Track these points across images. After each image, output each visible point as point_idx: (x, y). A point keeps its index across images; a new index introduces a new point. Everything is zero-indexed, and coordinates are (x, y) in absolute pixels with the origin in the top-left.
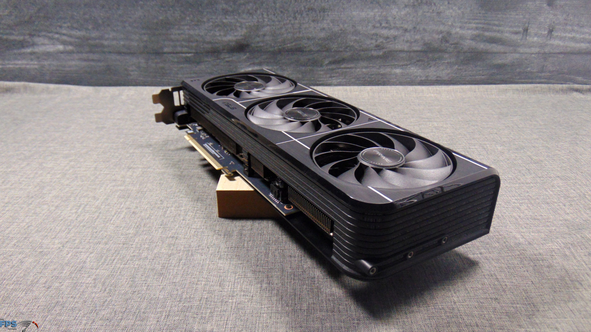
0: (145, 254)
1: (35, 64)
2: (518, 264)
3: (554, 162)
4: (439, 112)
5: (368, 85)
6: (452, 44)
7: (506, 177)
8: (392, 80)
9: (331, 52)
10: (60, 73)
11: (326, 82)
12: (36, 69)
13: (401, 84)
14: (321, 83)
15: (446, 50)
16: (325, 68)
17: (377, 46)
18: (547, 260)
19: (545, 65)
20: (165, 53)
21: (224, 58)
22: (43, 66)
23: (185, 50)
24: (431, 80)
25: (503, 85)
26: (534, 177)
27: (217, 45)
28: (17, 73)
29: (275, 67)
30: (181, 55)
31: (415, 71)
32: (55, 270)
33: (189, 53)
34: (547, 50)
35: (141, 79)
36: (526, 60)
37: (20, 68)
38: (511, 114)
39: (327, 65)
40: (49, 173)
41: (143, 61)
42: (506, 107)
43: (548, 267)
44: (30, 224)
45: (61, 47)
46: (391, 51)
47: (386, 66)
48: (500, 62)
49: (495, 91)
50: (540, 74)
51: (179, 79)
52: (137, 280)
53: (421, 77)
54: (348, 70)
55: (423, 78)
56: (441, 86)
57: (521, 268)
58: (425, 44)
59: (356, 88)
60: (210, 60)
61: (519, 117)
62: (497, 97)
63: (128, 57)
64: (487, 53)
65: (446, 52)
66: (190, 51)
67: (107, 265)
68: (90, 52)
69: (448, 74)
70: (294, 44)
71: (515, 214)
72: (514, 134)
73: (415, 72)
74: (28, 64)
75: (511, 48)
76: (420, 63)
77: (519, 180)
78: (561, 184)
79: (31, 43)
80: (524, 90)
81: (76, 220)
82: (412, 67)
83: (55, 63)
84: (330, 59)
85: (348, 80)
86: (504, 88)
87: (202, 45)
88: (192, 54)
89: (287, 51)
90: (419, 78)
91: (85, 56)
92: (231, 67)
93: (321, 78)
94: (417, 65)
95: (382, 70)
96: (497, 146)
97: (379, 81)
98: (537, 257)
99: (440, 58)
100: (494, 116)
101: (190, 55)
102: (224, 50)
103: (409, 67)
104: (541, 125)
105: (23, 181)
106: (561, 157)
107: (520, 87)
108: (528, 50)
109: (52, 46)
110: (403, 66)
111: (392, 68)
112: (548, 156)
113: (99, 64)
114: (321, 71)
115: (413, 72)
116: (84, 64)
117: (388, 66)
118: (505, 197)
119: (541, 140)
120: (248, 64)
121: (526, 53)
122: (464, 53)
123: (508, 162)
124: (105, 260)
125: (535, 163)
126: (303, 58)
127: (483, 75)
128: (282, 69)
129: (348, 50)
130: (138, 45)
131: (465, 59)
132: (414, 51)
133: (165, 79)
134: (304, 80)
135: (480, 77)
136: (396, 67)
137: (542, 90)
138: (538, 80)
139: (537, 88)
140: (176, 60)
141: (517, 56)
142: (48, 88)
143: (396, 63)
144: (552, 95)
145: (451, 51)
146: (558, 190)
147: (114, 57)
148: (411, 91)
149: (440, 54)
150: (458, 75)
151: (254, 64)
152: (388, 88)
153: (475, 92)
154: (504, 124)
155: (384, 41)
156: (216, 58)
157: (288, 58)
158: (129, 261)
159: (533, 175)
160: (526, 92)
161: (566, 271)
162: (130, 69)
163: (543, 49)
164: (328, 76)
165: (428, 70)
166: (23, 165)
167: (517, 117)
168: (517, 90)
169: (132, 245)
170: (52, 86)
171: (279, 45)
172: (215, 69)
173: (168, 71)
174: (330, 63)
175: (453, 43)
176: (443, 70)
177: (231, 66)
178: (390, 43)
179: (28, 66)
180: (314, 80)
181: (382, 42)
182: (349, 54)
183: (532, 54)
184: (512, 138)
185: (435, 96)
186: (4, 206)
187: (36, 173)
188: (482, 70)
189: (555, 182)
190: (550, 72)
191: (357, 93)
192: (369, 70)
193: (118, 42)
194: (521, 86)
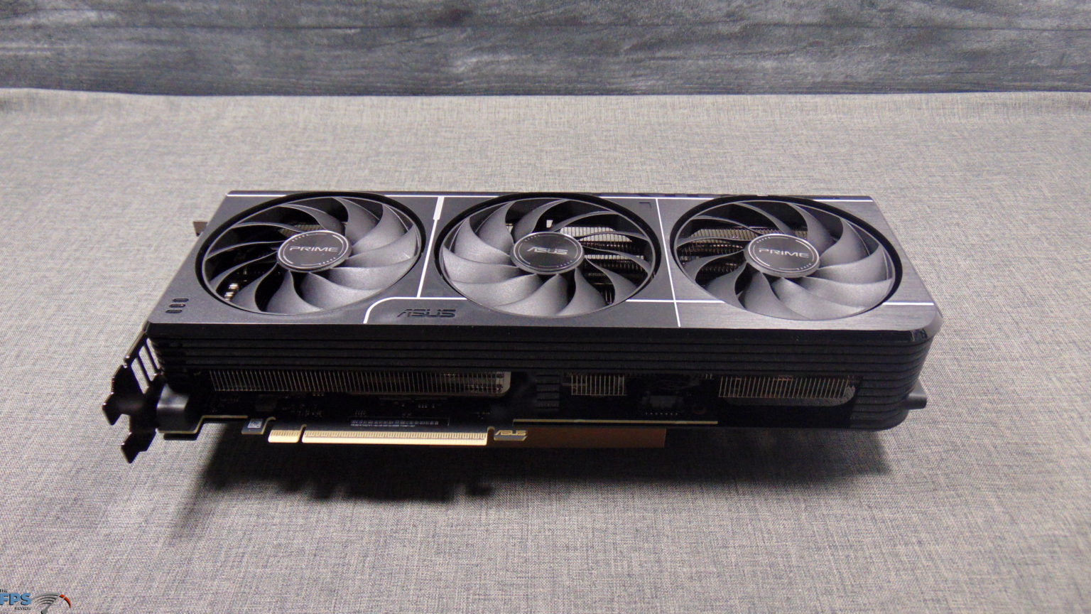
0: (298, 542)
1: (44, 50)
2: (989, 573)
3: (1068, 302)
4: (846, 164)
5: (708, 93)
6: (882, 11)
7: (973, 341)
8: (756, 83)
9: (637, 25)
10: (97, 67)
11: (625, 85)
12: (47, 58)
13: (773, 91)
14: (614, 87)
15: (870, 22)
16: (623, 58)
17: (729, 15)
18: (1044, 564)
19: (1068, 53)
20: (303, 28)
21: (422, 38)
22: (61, 53)
23: (343, 20)
24: (833, 82)
25: (977, 94)
26: (1026, 342)
27: (406, 12)
28: (12, 67)
29: (524, 56)
30: (335, 30)
31: (804, 65)
32: (137, 579)
33: (350, 28)
34: (1074, 24)
35: (259, 78)
36: (1031, 42)
37: (16, 57)
38: (988, 168)
39: (627, 52)
40: (101, 332)
41: (259, 43)
42: (979, 150)
43: (1044, 579)
44: (79, 466)
45: (92, 15)
46: (757, 25)
47: (745, 54)
48: (976, 46)
49: (960, 107)
50: (1054, 72)
51: (333, 78)
52: (289, 605)
53: (813, 76)
54: (669, 62)
55: (819, 79)
56: (852, 96)
57: (993, 583)
58: (827, 11)
59: (683, 98)
60: (393, 42)
61: (1005, 177)
62: (963, 121)
63: (228, 36)
64: (952, 27)
65: (868, 27)
66: (352, 23)
67: (232, 567)
68: (151, 24)
69: (869, 70)
70: (561, 10)
71: (986, 441)
72: (993, 224)
73: (804, 67)
74: (30, 49)
75: (1004, 19)
76: (815, 49)
77: (998, 349)
78: (1078, 362)
79: (32, 7)
80: (1017, 105)
81: (165, 453)
82: (798, 56)
83: (83, 46)
84: (634, 41)
85: (669, 83)
86: (978, 100)
87: (377, 12)
88: (358, 30)
89: (547, 24)
90: (809, 78)
91: (141, 32)
92: (437, 56)
93: (614, 78)
94: (808, 52)
95: (736, 62)
96: (958, 257)
97: (730, 84)
98: (1026, 556)
99: (856, 39)
100: (956, 174)
101: (353, 31)
102: (420, 21)
103: (792, 57)
104: (1046, 199)
105: (55, 352)
106: (1082, 289)
107: (1012, 99)
108: (1036, 24)
109: (74, 13)
110: (779, 54)
111: (757, 59)
112: (1056, 286)
113: (172, 49)
114: (614, 63)
115: (799, 66)
116: (141, 48)
117: (750, 54)
118: (969, 395)
119: (1043, 239)
120: (471, 49)
121: (1031, 29)
122: (908, 27)
123: (978, 300)
124: (227, 556)
125: (1031, 305)
126: (580, 39)
127: (939, 74)
128: (538, 60)
129: (670, 23)
130: (248, 12)
131: (907, 41)
132: (803, 25)
133: (306, 80)
134: (581, 82)
135: (932, 76)
136: (764, 56)
137: (1053, 104)
138: (1048, 84)
139: (1045, 100)
140: (325, 41)
141: (1013, 34)
142: (76, 101)
143: (766, 49)
144: (1074, 116)
145: (878, 25)
146: (1072, 378)
147: (201, 35)
148: (792, 107)
149: (856, 30)
150: (888, 73)
151: (481, 50)
152: (748, 99)
153: (920, 109)
154: (974, 198)
155: (745, 5)
156: (406, 39)
157: (549, 38)
158: (271, 559)
159: (1026, 337)
160: (1022, 110)
161: (1078, 589)
162: (236, 58)
163: (1068, 22)
164: (629, 73)
165: (828, 63)
166: (50, 312)
167: (998, 177)
168: (1005, 105)
169: (273, 518)
170: (83, 96)
171: (531, 11)
172: (403, 60)
173: (311, 64)
174: (635, 48)
175: (884, 8)
176: (859, 63)
177: (436, 53)
178: (757, 8)
179: (31, 53)
180: (601, 81)
181: (740, 6)
182: (673, 31)
183: (1045, 30)
184: (987, 236)
185: (841, 118)
186: (26, 419)
187: (77, 332)
188: (939, 62)
189: (1066, 356)
190: (1075, 67)
191: (686, 111)
192: (711, 62)
193: (205, 5)
194: (1013, 95)
